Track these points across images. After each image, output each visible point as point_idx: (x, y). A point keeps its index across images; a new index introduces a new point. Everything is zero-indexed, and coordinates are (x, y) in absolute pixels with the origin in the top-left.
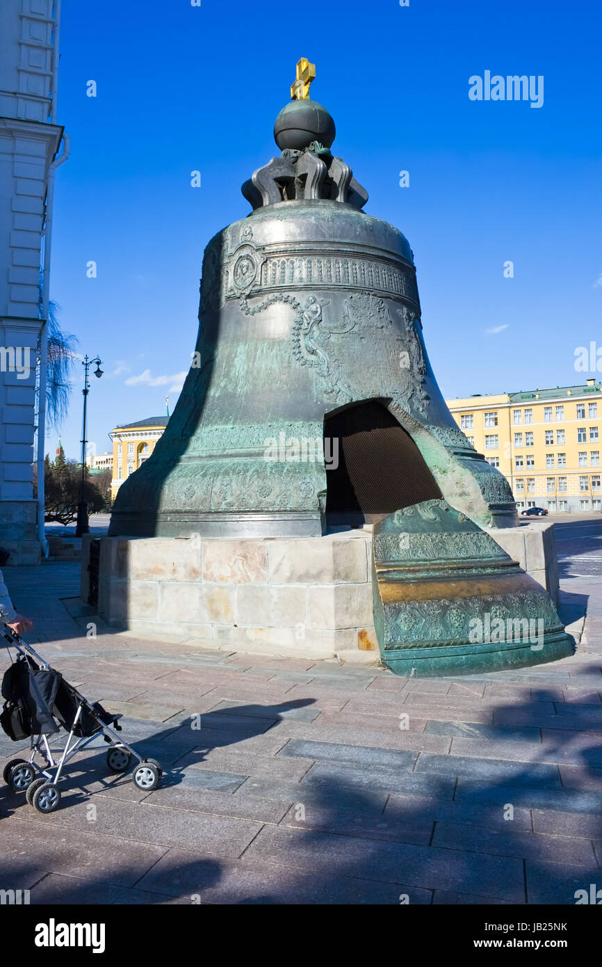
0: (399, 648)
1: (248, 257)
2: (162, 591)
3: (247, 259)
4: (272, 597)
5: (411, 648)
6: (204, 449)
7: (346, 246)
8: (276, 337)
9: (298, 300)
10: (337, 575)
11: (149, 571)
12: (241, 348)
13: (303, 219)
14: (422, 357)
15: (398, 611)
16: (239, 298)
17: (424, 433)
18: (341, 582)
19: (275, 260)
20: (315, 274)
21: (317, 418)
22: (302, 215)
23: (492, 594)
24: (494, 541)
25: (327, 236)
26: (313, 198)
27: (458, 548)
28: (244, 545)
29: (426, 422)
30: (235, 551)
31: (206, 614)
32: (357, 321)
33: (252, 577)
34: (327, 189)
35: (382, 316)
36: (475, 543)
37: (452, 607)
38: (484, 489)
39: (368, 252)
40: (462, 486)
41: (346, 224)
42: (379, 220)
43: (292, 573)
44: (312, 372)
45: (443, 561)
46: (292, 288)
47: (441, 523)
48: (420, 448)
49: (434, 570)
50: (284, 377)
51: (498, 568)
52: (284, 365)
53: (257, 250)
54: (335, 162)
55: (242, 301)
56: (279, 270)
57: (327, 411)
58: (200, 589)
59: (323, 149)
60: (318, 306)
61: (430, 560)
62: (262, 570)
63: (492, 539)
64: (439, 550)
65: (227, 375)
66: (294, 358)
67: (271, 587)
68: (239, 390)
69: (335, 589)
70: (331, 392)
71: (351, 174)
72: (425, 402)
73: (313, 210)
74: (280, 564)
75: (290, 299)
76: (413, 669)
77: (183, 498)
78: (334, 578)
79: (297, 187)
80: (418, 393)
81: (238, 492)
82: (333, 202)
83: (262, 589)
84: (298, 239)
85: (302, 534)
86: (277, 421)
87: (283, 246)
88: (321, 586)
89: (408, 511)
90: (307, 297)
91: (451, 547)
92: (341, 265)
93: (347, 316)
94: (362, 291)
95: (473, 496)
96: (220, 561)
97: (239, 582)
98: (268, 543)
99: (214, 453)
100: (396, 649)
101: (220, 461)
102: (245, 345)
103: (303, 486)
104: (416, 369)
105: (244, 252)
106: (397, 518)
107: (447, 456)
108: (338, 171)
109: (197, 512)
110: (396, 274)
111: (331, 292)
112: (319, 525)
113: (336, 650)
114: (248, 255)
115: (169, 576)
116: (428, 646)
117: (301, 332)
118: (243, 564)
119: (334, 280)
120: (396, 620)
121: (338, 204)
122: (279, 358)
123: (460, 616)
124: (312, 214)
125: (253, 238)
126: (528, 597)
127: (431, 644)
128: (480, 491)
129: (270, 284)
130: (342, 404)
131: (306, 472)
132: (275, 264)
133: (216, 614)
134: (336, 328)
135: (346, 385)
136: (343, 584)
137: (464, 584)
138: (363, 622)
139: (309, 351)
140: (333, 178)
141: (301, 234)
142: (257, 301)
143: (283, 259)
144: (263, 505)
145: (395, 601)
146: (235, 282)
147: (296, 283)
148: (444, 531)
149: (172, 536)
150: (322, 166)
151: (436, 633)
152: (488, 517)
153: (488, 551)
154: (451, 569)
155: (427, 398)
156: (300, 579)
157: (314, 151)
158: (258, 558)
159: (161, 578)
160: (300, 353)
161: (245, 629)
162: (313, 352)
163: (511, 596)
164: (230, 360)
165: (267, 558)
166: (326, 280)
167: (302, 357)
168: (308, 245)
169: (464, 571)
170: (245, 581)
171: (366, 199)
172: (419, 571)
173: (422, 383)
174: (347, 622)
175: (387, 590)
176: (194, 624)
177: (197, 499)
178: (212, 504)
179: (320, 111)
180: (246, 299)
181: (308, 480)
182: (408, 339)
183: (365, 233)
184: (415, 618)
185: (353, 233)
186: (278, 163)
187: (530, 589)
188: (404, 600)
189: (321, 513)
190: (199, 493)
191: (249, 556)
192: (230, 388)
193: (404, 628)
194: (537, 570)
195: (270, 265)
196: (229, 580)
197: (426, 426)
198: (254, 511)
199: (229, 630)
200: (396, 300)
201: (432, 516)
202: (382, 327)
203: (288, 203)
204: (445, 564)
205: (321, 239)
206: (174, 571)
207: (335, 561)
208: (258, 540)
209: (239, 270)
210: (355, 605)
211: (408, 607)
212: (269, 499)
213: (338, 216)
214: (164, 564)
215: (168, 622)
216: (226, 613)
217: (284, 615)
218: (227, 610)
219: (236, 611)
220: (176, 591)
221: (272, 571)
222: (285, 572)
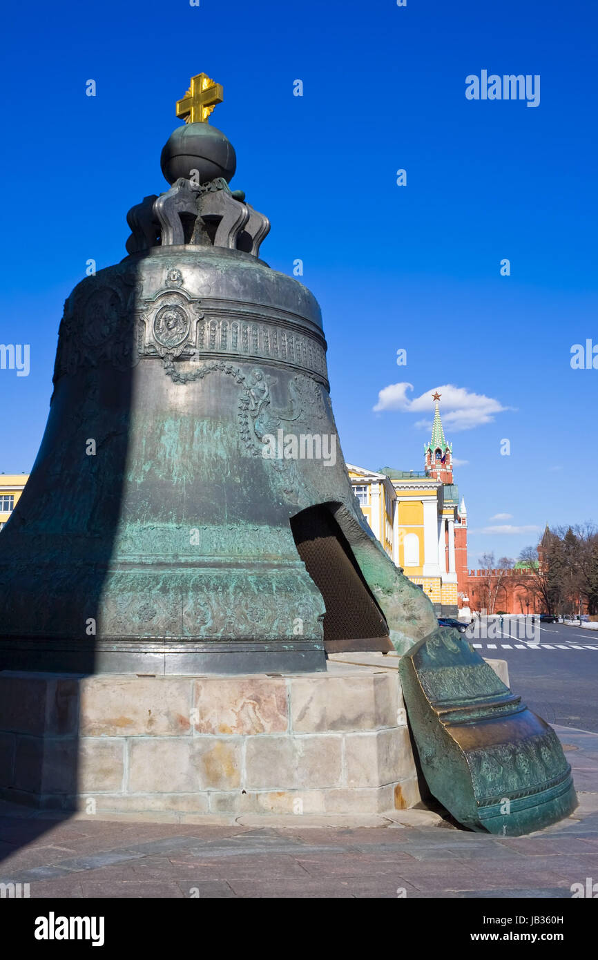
1: (176, 308)
2: (131, 753)
3: (175, 310)
4: (295, 750)
11: (110, 723)
12: (171, 425)
18: (381, 728)
19: (213, 320)
28: (254, 684)
30: (242, 692)
31: (199, 779)
33: (268, 726)
37: (518, 751)
43: (323, 719)
53: (190, 302)
55: (168, 363)
56: (219, 333)
57: (291, 514)
58: (191, 745)
62: (281, 717)
67: (294, 738)
69: (378, 735)
74: (307, 708)
77: (136, 620)
81: (222, 615)
83: (282, 741)
88: (361, 734)
90: (253, 372)
96: (221, 707)
97: (249, 733)
98: (289, 682)
99: (162, 560)
101: (180, 572)
105: (172, 300)
113: (379, 812)
114: (177, 306)
115: (143, 729)
118: (254, 708)
122: (225, 442)
129: (207, 348)
130: (304, 507)
131: (298, 590)
132: (213, 324)
133: (214, 778)
146: (156, 337)
147: (241, 352)
156: (334, 726)
158: (275, 701)
159: (130, 732)
161: (257, 795)
164: (155, 437)
165: (287, 700)
170: (258, 732)
176: (180, 795)
178: (186, 630)
181: (304, 601)
188: (480, 746)
191: (262, 698)
192: (160, 473)
195: (208, 325)
196: (234, 731)
199: (233, 798)
206: (151, 722)
207: (376, 703)
209: (162, 323)
214: (135, 713)
215: (139, 794)
216: (230, 775)
217: (311, 773)
218: (232, 771)
219: (244, 773)
220: (154, 749)
221: (295, 718)
222: (314, 718)
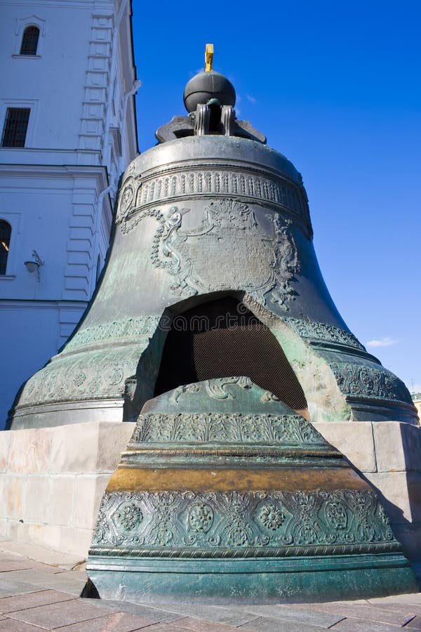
0: (107, 553)
3: (129, 188)
7: (210, 161)
9: (162, 213)
10: (101, 463)
12: (116, 263)
15: (120, 503)
16: (121, 222)
17: (282, 326)
18: (106, 471)
19: (148, 183)
20: (179, 188)
21: (157, 312)
23: (268, 490)
24: (312, 428)
25: (192, 155)
27: (246, 432)
28: (38, 432)
29: (284, 314)
30: (31, 439)
32: (216, 224)
33: (39, 466)
35: (245, 219)
36: (277, 428)
38: (342, 379)
39: (232, 164)
40: (319, 378)
43: (66, 461)
44: (164, 272)
45: (216, 446)
46: (159, 203)
47: (233, 402)
48: (280, 343)
49: (196, 455)
51: (300, 458)
52: (142, 269)
53: (136, 179)
55: (123, 224)
56: (149, 191)
57: (169, 305)
58: (5, 480)
60: (179, 214)
61: (197, 444)
62: (46, 459)
63: (310, 425)
64: (216, 433)
66: (151, 262)
67: (50, 477)
69: (98, 478)
70: (178, 288)
72: (290, 296)
74: (59, 451)
75: (155, 212)
77: (27, 395)
78: (98, 465)
80: (281, 288)
81: (60, 383)
83: (43, 479)
86: (122, 318)
87: (154, 171)
88: (87, 476)
89: (192, 387)
91: (233, 430)
92: (203, 177)
93: (207, 220)
94: (224, 198)
95: (328, 389)
96: (20, 451)
97: (30, 472)
100: (103, 554)
102: (119, 259)
104: (283, 266)
105: (128, 184)
106: (175, 396)
107: (303, 345)
108: (224, 114)
110: (267, 184)
111: (192, 201)
112: (121, 412)
114: (130, 185)
116: (146, 555)
117: (161, 239)
118: (34, 451)
119: (195, 191)
120: (113, 514)
122: (139, 264)
123: (205, 516)
125: (135, 170)
127: (152, 553)
128: (335, 381)
129: (141, 204)
132: (147, 187)
133: (11, 508)
134: (193, 231)
135: (194, 281)
137: (230, 474)
139: (165, 254)
142: (132, 221)
143: (154, 180)
146: (121, 210)
148: (234, 411)
151: (163, 536)
152: (347, 411)
153: (297, 437)
154: (222, 454)
155: (292, 293)
156: (71, 467)
158: (45, 446)
161: (28, 526)
162: (168, 255)
165: (51, 444)
166: (188, 192)
167: (158, 260)
168: (175, 165)
170: (34, 471)
172: (175, 455)
173: (289, 280)
175: (119, 476)
178: (40, 397)
179: (215, 77)
180: (125, 221)
181: (120, 366)
182: (277, 240)
183: (230, 149)
189: (126, 400)
191: (39, 443)
192: (101, 298)
193: (122, 525)
194: (392, 471)
195: (144, 188)
196: (24, 470)
197: (283, 318)
199: (17, 526)
200: (266, 206)
201: (222, 394)
202: (244, 229)
204: (218, 449)
205: (187, 158)
209: (124, 200)
212: (81, 388)
216: (18, 506)
218: (19, 503)
219: (24, 505)
221: (52, 460)
222: (61, 461)
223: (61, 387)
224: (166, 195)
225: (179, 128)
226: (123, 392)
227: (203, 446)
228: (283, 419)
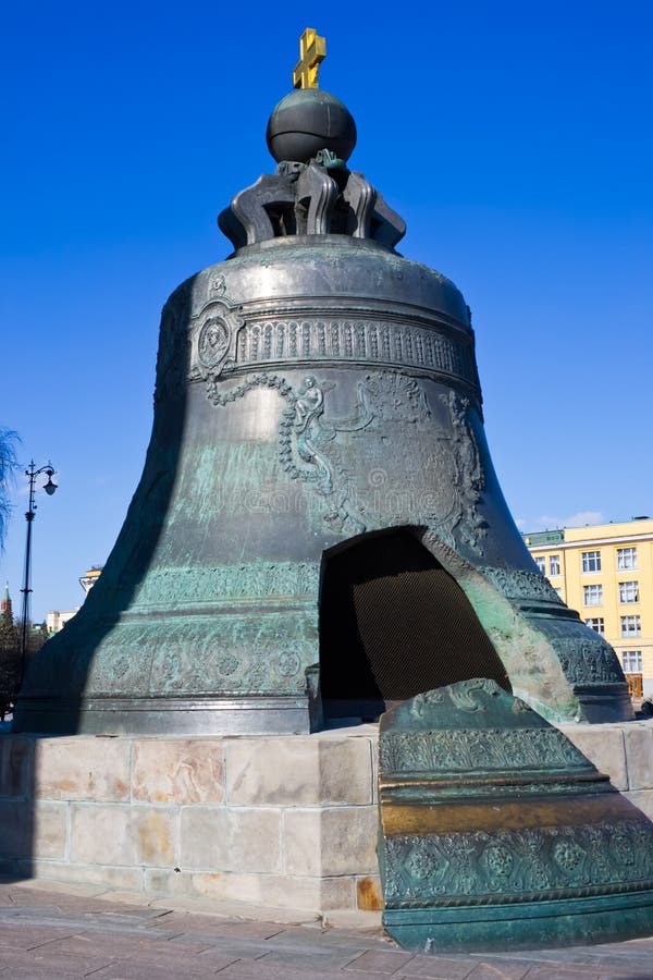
0: (407, 906)
1: (218, 321)
2: (73, 816)
3: (218, 323)
4: (230, 825)
5: (426, 906)
6: (148, 602)
7: (362, 302)
8: (257, 437)
9: (289, 383)
10: (324, 793)
11: (56, 785)
12: (207, 454)
13: (299, 263)
14: (479, 464)
15: (408, 849)
16: (205, 380)
17: (477, 579)
18: (331, 803)
19: (257, 325)
20: (315, 344)
21: (312, 557)
22: (298, 258)
23: (559, 825)
24: (571, 744)
25: (333, 288)
26: (319, 232)
27: (509, 753)
28: (192, 746)
29: (479, 561)
30: (178, 755)
31: (135, 853)
32: (375, 412)
34: (339, 218)
35: (415, 405)
36: (538, 746)
37: (492, 843)
38: (566, 663)
39: (394, 311)
40: (534, 658)
41: (361, 271)
42: (412, 263)
43: (261, 789)
44: (307, 488)
45: (484, 773)
46: (281, 366)
47: (485, 714)
48: (472, 601)
49: (469, 786)
50: (264, 496)
51: (572, 784)
52: (267, 478)
53: (232, 310)
54: (353, 179)
55: (210, 385)
56: (262, 340)
57: (327, 545)
58: (128, 813)
59: (334, 161)
60: (318, 391)
61: (463, 771)
62: (217, 784)
63: (567, 739)
64: (478, 757)
65: (186, 492)
66: (281, 468)
67: (230, 811)
68: (202, 516)
69: (323, 813)
70: (335, 518)
71: (374, 196)
72: (481, 532)
73: (315, 250)
75: (277, 381)
76: (429, 941)
77: (111, 675)
78: (321, 797)
79: (298, 216)
80: (469, 518)
81: (190, 667)
82: (348, 238)
83: (216, 813)
84: (291, 293)
85: (281, 729)
86: (253, 561)
87: (269, 305)
88: (302, 810)
89: (433, 696)
90: (303, 378)
91: (497, 752)
92: (353, 330)
93: (362, 405)
94: (385, 368)
95: (549, 675)
96: (158, 772)
97: (184, 802)
98: (226, 743)
99: (161, 608)
100: (403, 907)
101: (167, 621)
102: (212, 449)
103: (284, 659)
104: (467, 481)
105: (213, 314)
106: (415, 709)
107: (511, 612)
108: (357, 192)
109: (129, 697)
110: (439, 341)
111: (338, 371)
112: (306, 716)
113: (323, 909)
114: (218, 318)
115: (84, 793)
116: (452, 904)
117: (293, 429)
118: (190, 774)
119: (342, 352)
120: (404, 862)
121: (355, 242)
122: (260, 468)
123: (505, 858)
124: (311, 257)
125: (226, 293)
126: (618, 831)
127: (458, 902)
128: (560, 666)
129: (249, 359)
130: (350, 536)
131: (289, 636)
132: (256, 331)
133: (149, 852)
134: (344, 423)
135: (357, 508)
136: (334, 806)
137: (514, 808)
138: (366, 865)
139: (303, 458)
140: (349, 203)
141: (295, 286)
142: (230, 386)
143: (269, 323)
144: (224, 687)
145: (404, 833)
146: (201, 357)
147: (287, 357)
148: (489, 727)
149: (92, 733)
150: (330, 185)
151: (466, 884)
152: (573, 706)
153: (561, 757)
154: (496, 784)
155: (483, 525)
156: (271, 798)
157: (322, 164)
158: (211, 766)
159: (73, 795)
160: (290, 460)
161: (191, 876)
162: (310, 460)
163: (590, 829)
164: (192, 470)
165: (223, 766)
166: (330, 353)
167: (294, 467)
168: (305, 302)
169: (516, 789)
170: (193, 801)
171: (402, 231)
172: (444, 787)
173: (477, 503)
174: (341, 864)
175: (393, 816)
176: (117, 868)
177: (130, 677)
178: (152, 685)
179: (333, 107)
180: (215, 382)
181: (292, 649)
182: (455, 438)
183: (389, 283)
184: (434, 861)
185: (372, 283)
186: (269, 182)
187: (622, 818)
188: (417, 832)
189: (310, 698)
190: (134, 668)
191: (198, 762)
192: (189, 511)
193: (416, 874)
194: (645, 788)
195: (250, 332)
196: (170, 799)
197: (479, 568)
198: (211, 696)
199: (167, 876)
200: (439, 380)
201: (471, 703)
202: (415, 422)
203: (282, 240)
204: (487, 777)
205: (326, 293)
206: (91, 785)
207: (321, 772)
208: (215, 739)
209: (206, 340)
210: (353, 839)
211: (422, 842)
212: (233, 678)
213: (350, 259)
214: (78, 775)
215: (80, 864)
216: (164, 850)
217: (247, 853)
218: (166, 845)
219: (178, 847)
220: (94, 816)
221: (230, 786)
222: (251, 787)
223: (194, 673)
224: (294, 353)
225: (271, 200)
226: (305, 688)
227: (469, 774)
228: (541, 734)
